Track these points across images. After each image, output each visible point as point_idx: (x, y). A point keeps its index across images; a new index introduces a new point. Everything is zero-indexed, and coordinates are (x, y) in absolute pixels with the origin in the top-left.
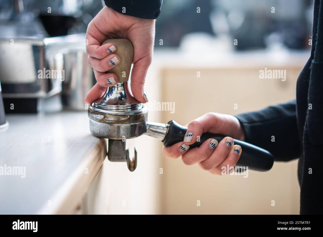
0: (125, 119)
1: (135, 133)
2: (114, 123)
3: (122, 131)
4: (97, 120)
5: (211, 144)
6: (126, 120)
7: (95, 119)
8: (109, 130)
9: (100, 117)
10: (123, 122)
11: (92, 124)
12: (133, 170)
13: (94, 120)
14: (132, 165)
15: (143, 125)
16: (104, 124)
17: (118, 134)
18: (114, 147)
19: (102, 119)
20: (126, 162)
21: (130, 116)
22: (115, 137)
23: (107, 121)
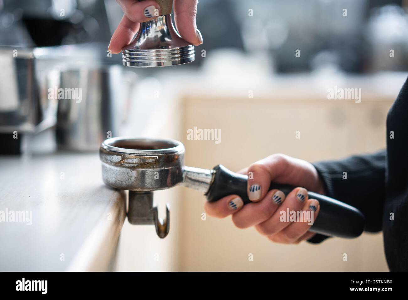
0: (151, 161)
1: (166, 181)
2: (137, 167)
3: (147, 178)
4: (112, 163)
5: (275, 197)
6: (154, 162)
7: (109, 162)
8: (129, 178)
9: (117, 158)
10: (149, 165)
11: (106, 170)
12: (163, 236)
13: (107, 163)
14: (163, 229)
15: (177, 171)
16: (123, 170)
17: (142, 183)
18: (137, 204)
19: (120, 162)
20: (153, 224)
21: (160, 157)
22: (137, 188)
23: (127, 165)
